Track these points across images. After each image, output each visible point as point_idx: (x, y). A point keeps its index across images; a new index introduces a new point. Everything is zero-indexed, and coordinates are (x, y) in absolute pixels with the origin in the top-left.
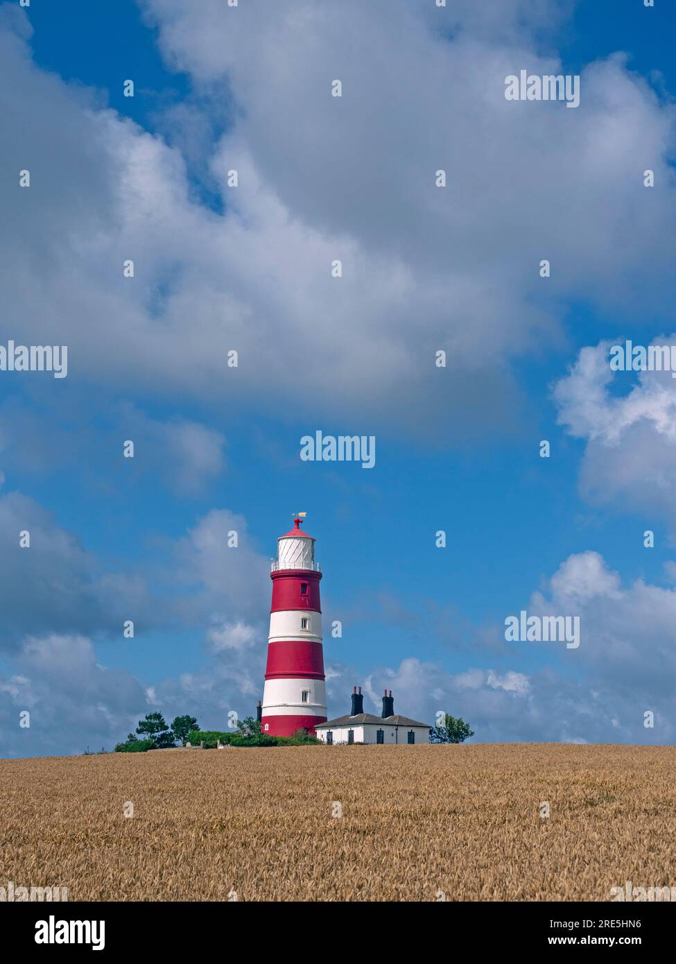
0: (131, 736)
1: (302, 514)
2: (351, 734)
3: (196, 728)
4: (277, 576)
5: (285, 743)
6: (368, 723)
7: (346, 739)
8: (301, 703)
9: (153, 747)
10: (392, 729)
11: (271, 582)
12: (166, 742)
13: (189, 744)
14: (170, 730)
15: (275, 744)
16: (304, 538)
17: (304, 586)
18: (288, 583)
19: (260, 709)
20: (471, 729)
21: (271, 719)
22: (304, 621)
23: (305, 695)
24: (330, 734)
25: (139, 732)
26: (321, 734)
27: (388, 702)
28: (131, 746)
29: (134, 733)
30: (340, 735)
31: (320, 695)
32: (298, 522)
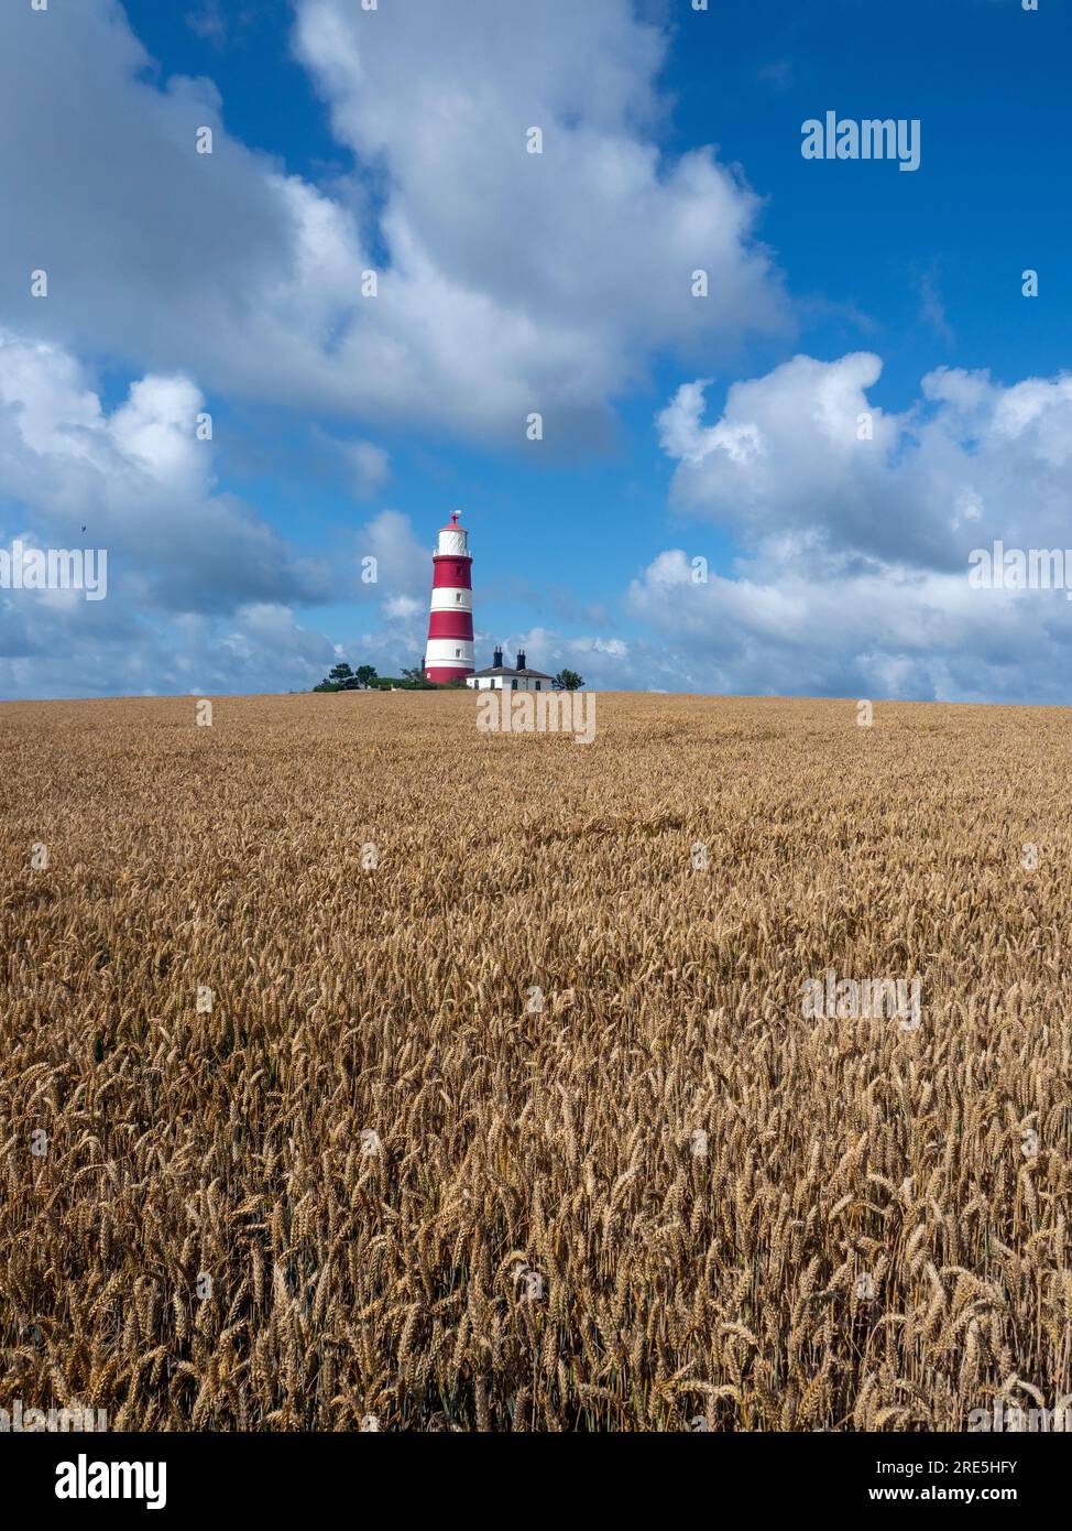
0: (325, 680)
1: (458, 512)
2: (493, 681)
3: (375, 675)
4: (438, 560)
5: (442, 688)
6: (507, 673)
7: (489, 686)
8: (455, 658)
9: (342, 689)
10: (524, 680)
11: (433, 565)
12: (352, 685)
13: (369, 687)
14: (355, 676)
15: (435, 688)
16: (459, 531)
17: (458, 569)
18: (446, 566)
19: (423, 662)
20: (583, 680)
21: (432, 670)
22: (458, 596)
23: (458, 652)
24: (477, 681)
25: (331, 677)
26: (470, 682)
27: (522, 659)
28: (325, 688)
29: (327, 678)
30: (484, 683)
31: (469, 652)
32: (454, 518)
